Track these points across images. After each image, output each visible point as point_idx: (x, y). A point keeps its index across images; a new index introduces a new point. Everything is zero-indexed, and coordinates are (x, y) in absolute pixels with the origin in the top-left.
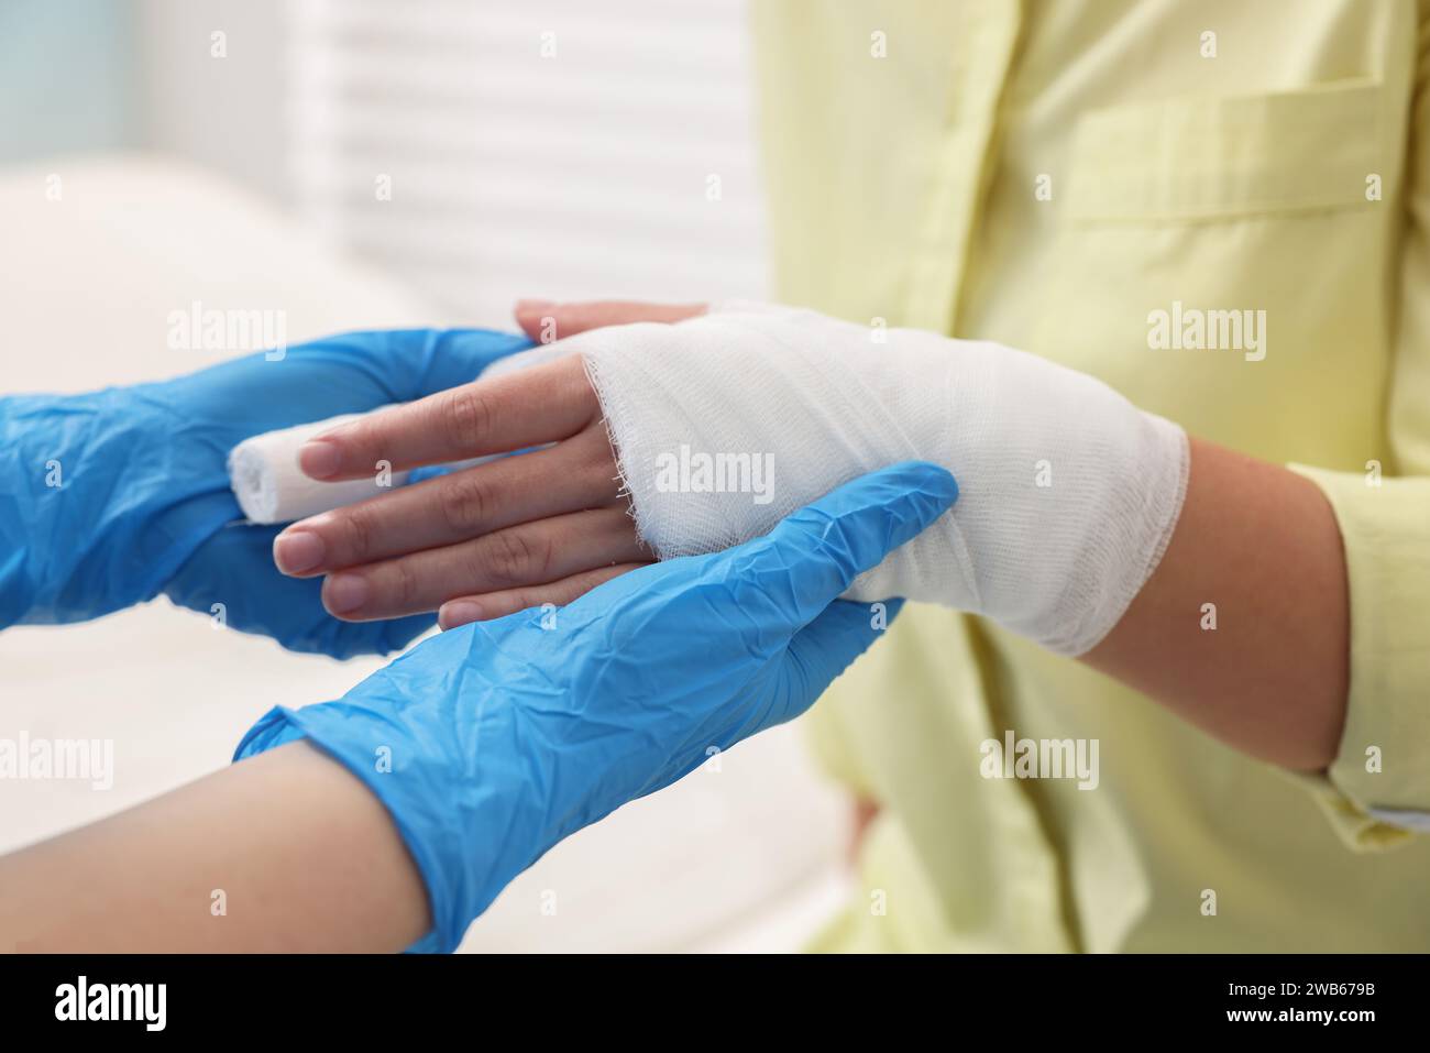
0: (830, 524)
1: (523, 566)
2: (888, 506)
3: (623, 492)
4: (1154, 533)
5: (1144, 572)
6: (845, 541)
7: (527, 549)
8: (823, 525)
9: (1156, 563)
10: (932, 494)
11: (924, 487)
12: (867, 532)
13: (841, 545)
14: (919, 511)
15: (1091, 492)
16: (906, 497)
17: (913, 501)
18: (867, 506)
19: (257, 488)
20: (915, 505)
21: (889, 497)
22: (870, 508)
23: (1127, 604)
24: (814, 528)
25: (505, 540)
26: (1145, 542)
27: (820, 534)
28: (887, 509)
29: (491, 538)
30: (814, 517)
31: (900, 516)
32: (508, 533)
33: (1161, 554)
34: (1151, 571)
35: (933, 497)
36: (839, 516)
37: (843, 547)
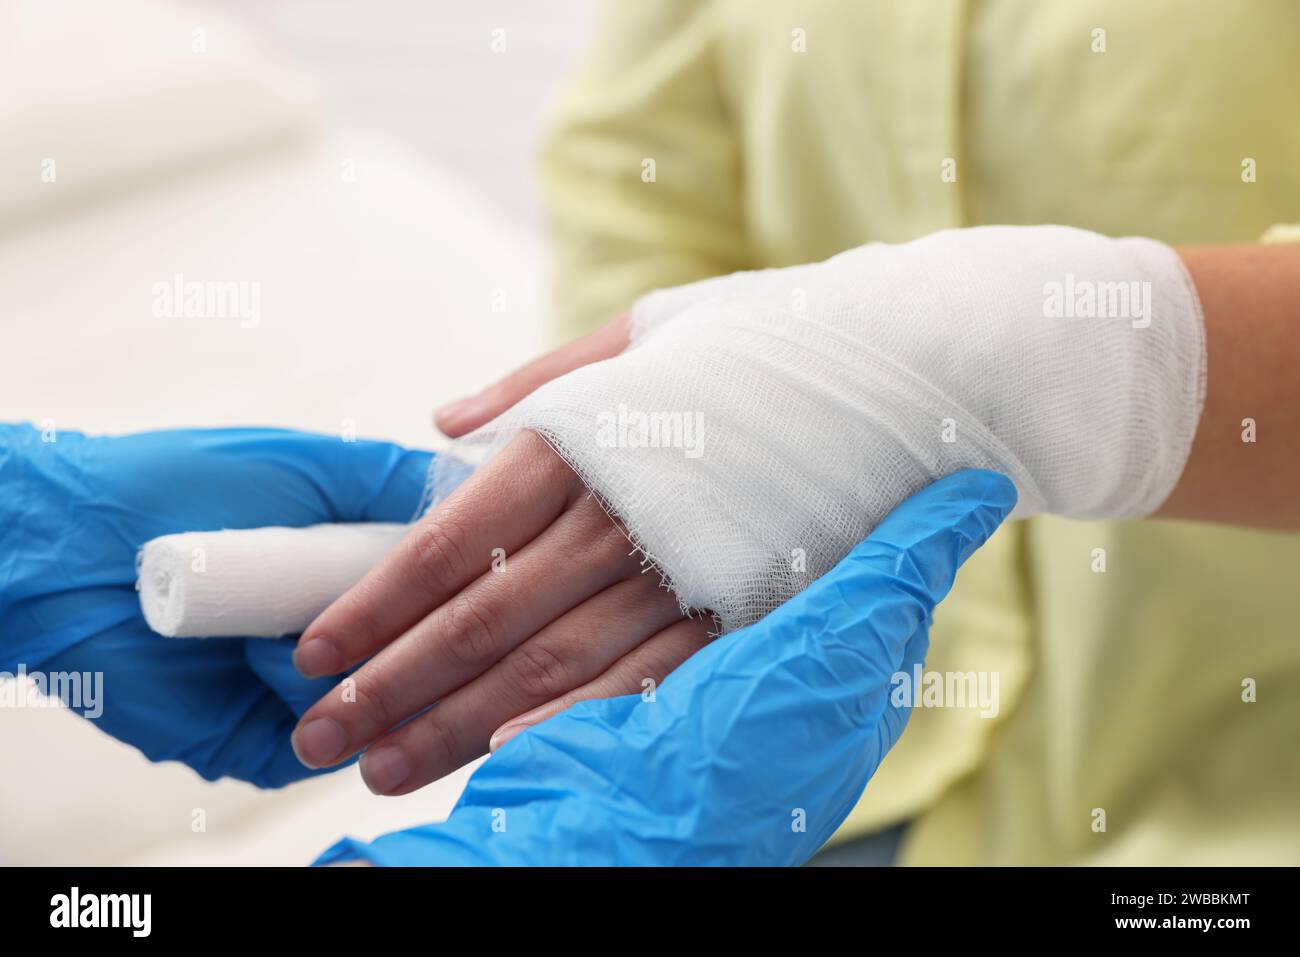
0: (901, 557)
1: (559, 675)
2: (956, 526)
3: (647, 564)
4: (1190, 365)
5: (1194, 409)
6: (917, 571)
7: (559, 656)
8: (892, 558)
9: (1203, 395)
10: (995, 505)
11: (988, 499)
12: (939, 557)
13: (914, 577)
14: (984, 525)
15: (1118, 351)
16: (972, 515)
17: (979, 516)
18: (934, 531)
19: (165, 592)
20: (982, 521)
21: (954, 516)
22: (940, 532)
23: (1188, 449)
24: (883, 563)
25: (528, 655)
26: (1186, 378)
27: (892, 568)
28: (955, 531)
29: (511, 657)
30: (880, 551)
31: (967, 535)
32: (530, 646)
33: (1204, 385)
34: (1201, 406)
35: (995, 508)
36: (909, 545)
37: (919, 582)
